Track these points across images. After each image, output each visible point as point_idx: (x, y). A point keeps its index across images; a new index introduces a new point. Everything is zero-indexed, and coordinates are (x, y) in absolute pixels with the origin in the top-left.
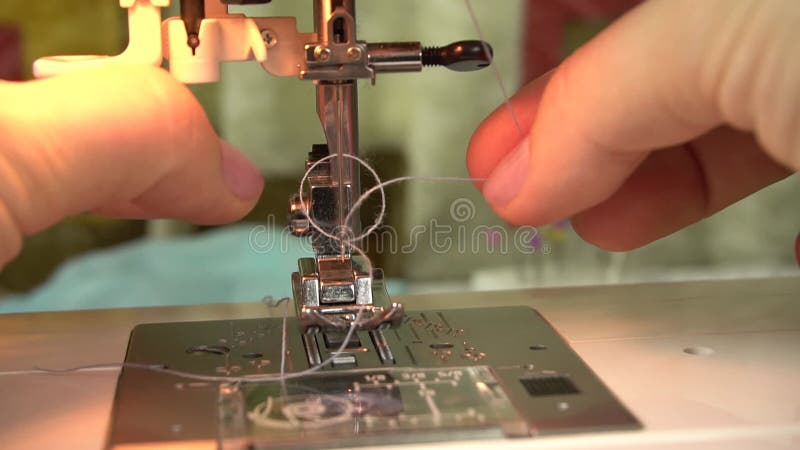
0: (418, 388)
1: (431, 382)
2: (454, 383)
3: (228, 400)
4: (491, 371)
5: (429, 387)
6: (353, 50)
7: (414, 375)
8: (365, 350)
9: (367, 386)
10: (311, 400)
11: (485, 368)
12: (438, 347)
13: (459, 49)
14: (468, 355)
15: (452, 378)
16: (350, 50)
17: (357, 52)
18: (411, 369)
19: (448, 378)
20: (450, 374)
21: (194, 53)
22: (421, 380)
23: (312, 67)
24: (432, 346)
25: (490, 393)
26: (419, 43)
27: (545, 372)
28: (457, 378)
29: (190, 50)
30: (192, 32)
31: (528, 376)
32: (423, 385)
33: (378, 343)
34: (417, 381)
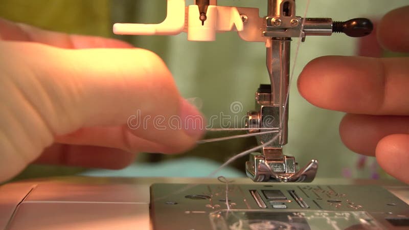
0: (326, 220)
1: (332, 217)
2: (346, 219)
3: (216, 220)
4: (367, 214)
5: (332, 219)
6: (294, 21)
7: (322, 214)
8: (290, 201)
9: (295, 217)
10: (265, 222)
11: (363, 213)
12: (332, 202)
13: (354, 23)
14: (352, 206)
15: (344, 215)
16: (292, 20)
17: (297, 22)
18: (319, 211)
19: (341, 216)
20: (343, 214)
21: (203, 24)
22: (326, 216)
23: (269, 29)
24: (328, 201)
25: (368, 224)
26: (331, 19)
27: (399, 216)
28: (347, 216)
29: (201, 22)
30: (203, 13)
31: (389, 217)
32: (328, 219)
33: (297, 199)
34: (324, 216)
